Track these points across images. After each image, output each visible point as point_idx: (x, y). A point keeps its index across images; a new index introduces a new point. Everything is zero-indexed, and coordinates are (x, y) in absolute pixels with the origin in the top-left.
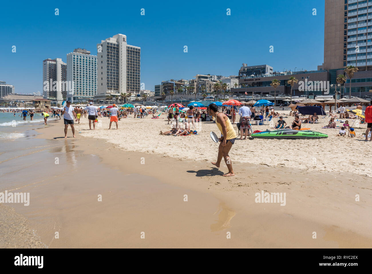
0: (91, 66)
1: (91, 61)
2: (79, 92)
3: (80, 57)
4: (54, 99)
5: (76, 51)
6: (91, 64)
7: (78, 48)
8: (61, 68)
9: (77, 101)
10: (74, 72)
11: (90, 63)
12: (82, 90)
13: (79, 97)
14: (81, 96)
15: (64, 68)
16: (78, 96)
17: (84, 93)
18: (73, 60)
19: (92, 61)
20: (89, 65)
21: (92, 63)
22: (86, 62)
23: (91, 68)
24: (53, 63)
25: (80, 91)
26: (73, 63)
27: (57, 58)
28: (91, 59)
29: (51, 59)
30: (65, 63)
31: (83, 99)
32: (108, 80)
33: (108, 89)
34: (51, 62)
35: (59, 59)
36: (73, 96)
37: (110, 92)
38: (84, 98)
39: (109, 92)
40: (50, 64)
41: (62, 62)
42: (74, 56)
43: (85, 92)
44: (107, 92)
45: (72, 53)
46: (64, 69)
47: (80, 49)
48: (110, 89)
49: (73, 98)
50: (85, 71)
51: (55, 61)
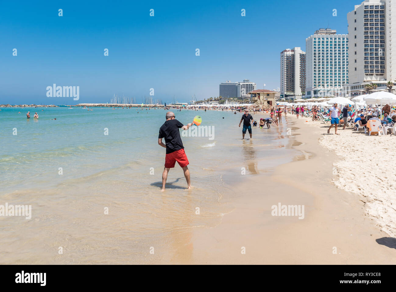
0: (337, 49)
1: (337, 42)
2: (321, 84)
3: (323, 39)
4: (292, 94)
5: (317, 32)
6: (337, 46)
7: (320, 29)
8: (300, 58)
9: (318, 96)
10: (315, 59)
11: (335, 45)
12: (325, 81)
13: (321, 90)
14: (324, 89)
15: (303, 57)
16: (319, 89)
18: (313, 44)
19: (339, 42)
20: (335, 48)
21: (339, 45)
22: (331, 45)
23: (337, 52)
24: (291, 53)
26: (313, 48)
27: (295, 48)
28: (337, 40)
30: (304, 51)
32: (365, 62)
33: (366, 75)
34: (288, 53)
35: (297, 48)
36: (313, 89)
37: (371, 80)
38: (327, 92)
39: (369, 78)
40: (287, 56)
41: (301, 51)
42: (314, 39)
43: (329, 84)
44: (365, 80)
45: (312, 35)
46: (303, 59)
47: (323, 29)
48: (370, 75)
49: (313, 91)
50: (329, 56)
51: (293, 51)
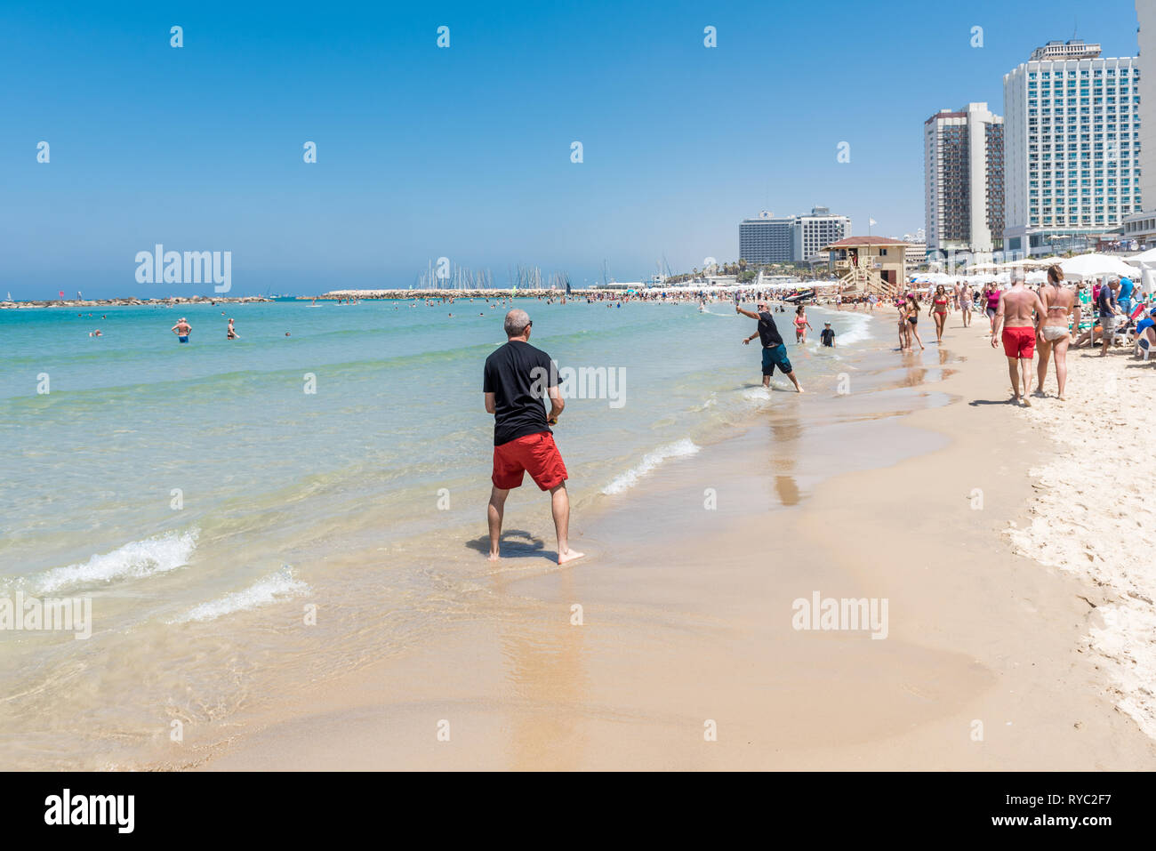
0: (1104, 104)
1: (1104, 82)
2: (1053, 214)
3: (1057, 74)
4: (963, 247)
5: (1039, 54)
6: (1104, 96)
7: (1048, 44)
8: (986, 135)
9: (1043, 251)
10: (1032, 138)
11: (1098, 91)
12: (1066, 206)
13: (1054, 233)
14: (1061, 229)
15: (994, 133)
16: (1048, 229)
17: (1075, 218)
18: (1027, 90)
19: (1111, 81)
20: (1097, 101)
21: (1110, 91)
22: (1085, 92)
23: (1104, 114)
24: (958, 121)
25: (1058, 209)
26: (1027, 103)
27: (971, 104)
28: (1104, 76)
29: (949, 111)
30: (999, 115)
31: (1069, 240)
34: (949, 121)
35: (976, 104)
36: (1028, 232)
38: (1073, 238)
40: (947, 131)
41: (990, 113)
42: (1031, 75)
43: (1079, 213)
45: (1022, 65)
46: (996, 139)
47: (1056, 42)
49: (1028, 237)
50: (1078, 128)
51: (965, 114)
